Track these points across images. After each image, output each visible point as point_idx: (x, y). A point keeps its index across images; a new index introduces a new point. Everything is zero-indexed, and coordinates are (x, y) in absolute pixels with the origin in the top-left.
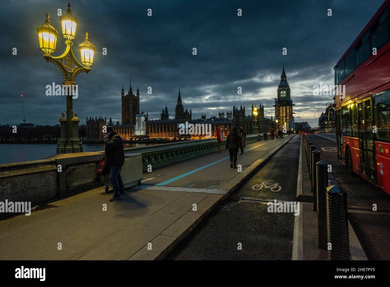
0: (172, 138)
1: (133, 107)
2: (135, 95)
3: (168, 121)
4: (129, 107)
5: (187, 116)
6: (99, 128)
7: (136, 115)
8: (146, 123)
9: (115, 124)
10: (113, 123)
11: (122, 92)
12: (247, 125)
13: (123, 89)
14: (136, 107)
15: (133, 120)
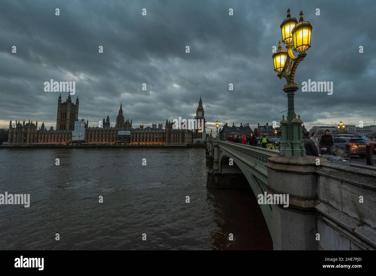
0: (113, 144)
1: (71, 114)
2: (73, 104)
3: (109, 129)
4: (66, 113)
5: (128, 125)
6: (27, 132)
7: (75, 122)
8: (86, 129)
9: (48, 129)
10: (46, 128)
11: (59, 100)
12: (176, 134)
13: (60, 96)
14: (74, 114)
15: (70, 126)
